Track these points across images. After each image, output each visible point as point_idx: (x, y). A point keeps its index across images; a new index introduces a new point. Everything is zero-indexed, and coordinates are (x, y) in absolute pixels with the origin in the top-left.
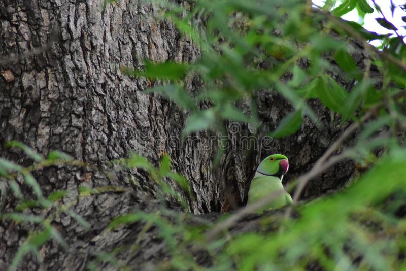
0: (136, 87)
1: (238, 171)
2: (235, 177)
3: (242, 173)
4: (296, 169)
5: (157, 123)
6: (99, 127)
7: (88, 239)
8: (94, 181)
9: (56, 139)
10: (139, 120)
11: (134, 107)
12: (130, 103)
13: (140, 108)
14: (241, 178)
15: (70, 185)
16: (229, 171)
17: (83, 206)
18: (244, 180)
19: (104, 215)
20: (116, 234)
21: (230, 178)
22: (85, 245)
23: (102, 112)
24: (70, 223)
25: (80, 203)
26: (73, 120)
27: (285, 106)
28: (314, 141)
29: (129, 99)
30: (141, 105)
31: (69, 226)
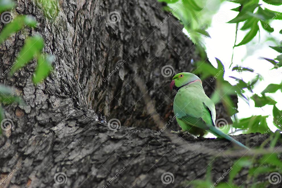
0: (67, 19)
1: (106, 107)
2: (103, 111)
3: (108, 109)
4: (141, 116)
5: (75, 51)
6: (48, 42)
7: (49, 127)
8: (46, 84)
9: (20, 43)
10: (66, 45)
11: (65, 34)
12: (63, 30)
13: (68, 36)
14: (107, 113)
15: (28, 82)
16: (101, 104)
17: (40, 101)
18: (109, 115)
19: (56, 112)
20: (70, 129)
21: (99, 111)
22: (47, 132)
23: (50, 32)
24: (31, 111)
25: (37, 98)
26: (32, 32)
27: (143, 65)
28: (159, 98)
29: (62, 27)
30: (69, 34)
31: (30, 114)
